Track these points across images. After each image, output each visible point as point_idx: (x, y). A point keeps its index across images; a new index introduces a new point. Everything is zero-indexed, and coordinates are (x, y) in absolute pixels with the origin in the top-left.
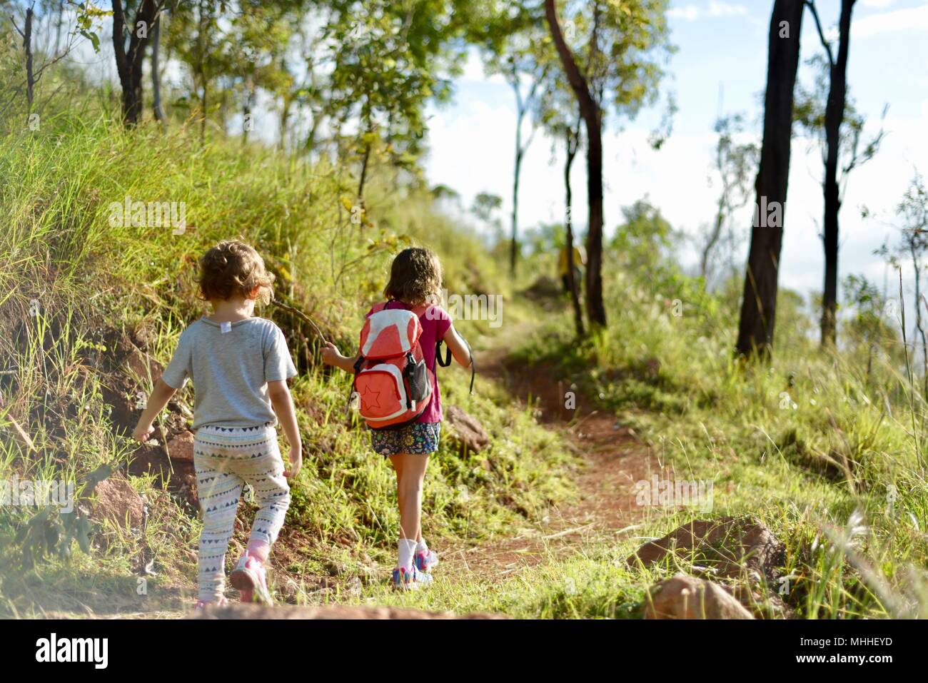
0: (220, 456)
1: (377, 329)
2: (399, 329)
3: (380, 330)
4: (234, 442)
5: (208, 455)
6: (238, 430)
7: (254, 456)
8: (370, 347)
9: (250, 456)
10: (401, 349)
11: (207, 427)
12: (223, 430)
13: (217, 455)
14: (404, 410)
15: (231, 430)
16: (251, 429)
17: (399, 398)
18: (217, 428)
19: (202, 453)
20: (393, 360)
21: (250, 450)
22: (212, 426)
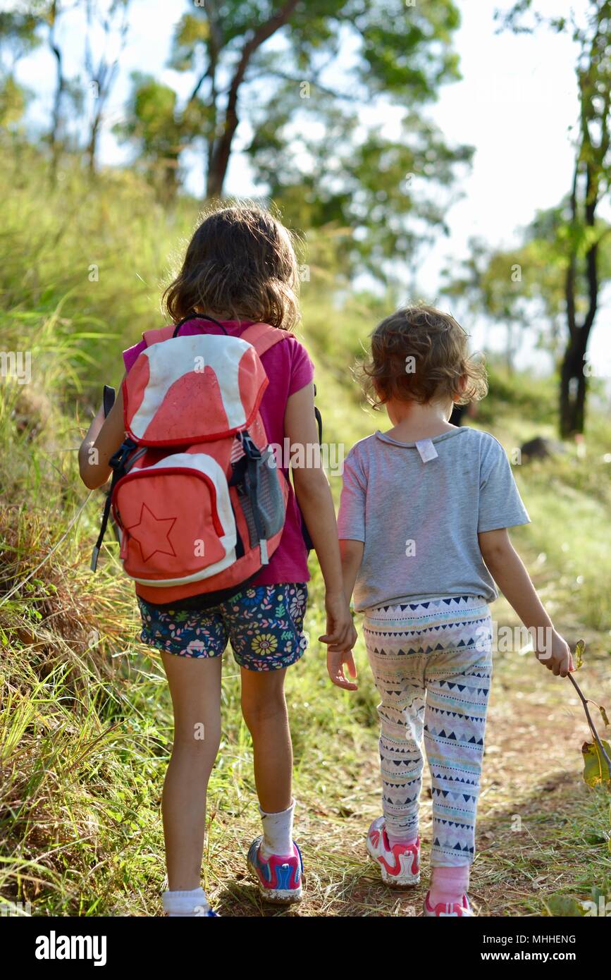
0: (411, 651)
1: (165, 379)
2: (220, 377)
3: (173, 381)
4: (431, 621)
5: (392, 653)
6: (437, 603)
7: (462, 643)
8: (149, 419)
9: (457, 642)
10: (225, 421)
11: (386, 608)
12: (413, 607)
13: (406, 650)
14: (230, 560)
15: (426, 605)
16: (457, 600)
17: (220, 533)
18: (403, 607)
19: (383, 652)
20: (205, 446)
21: (458, 633)
22: (394, 606)
